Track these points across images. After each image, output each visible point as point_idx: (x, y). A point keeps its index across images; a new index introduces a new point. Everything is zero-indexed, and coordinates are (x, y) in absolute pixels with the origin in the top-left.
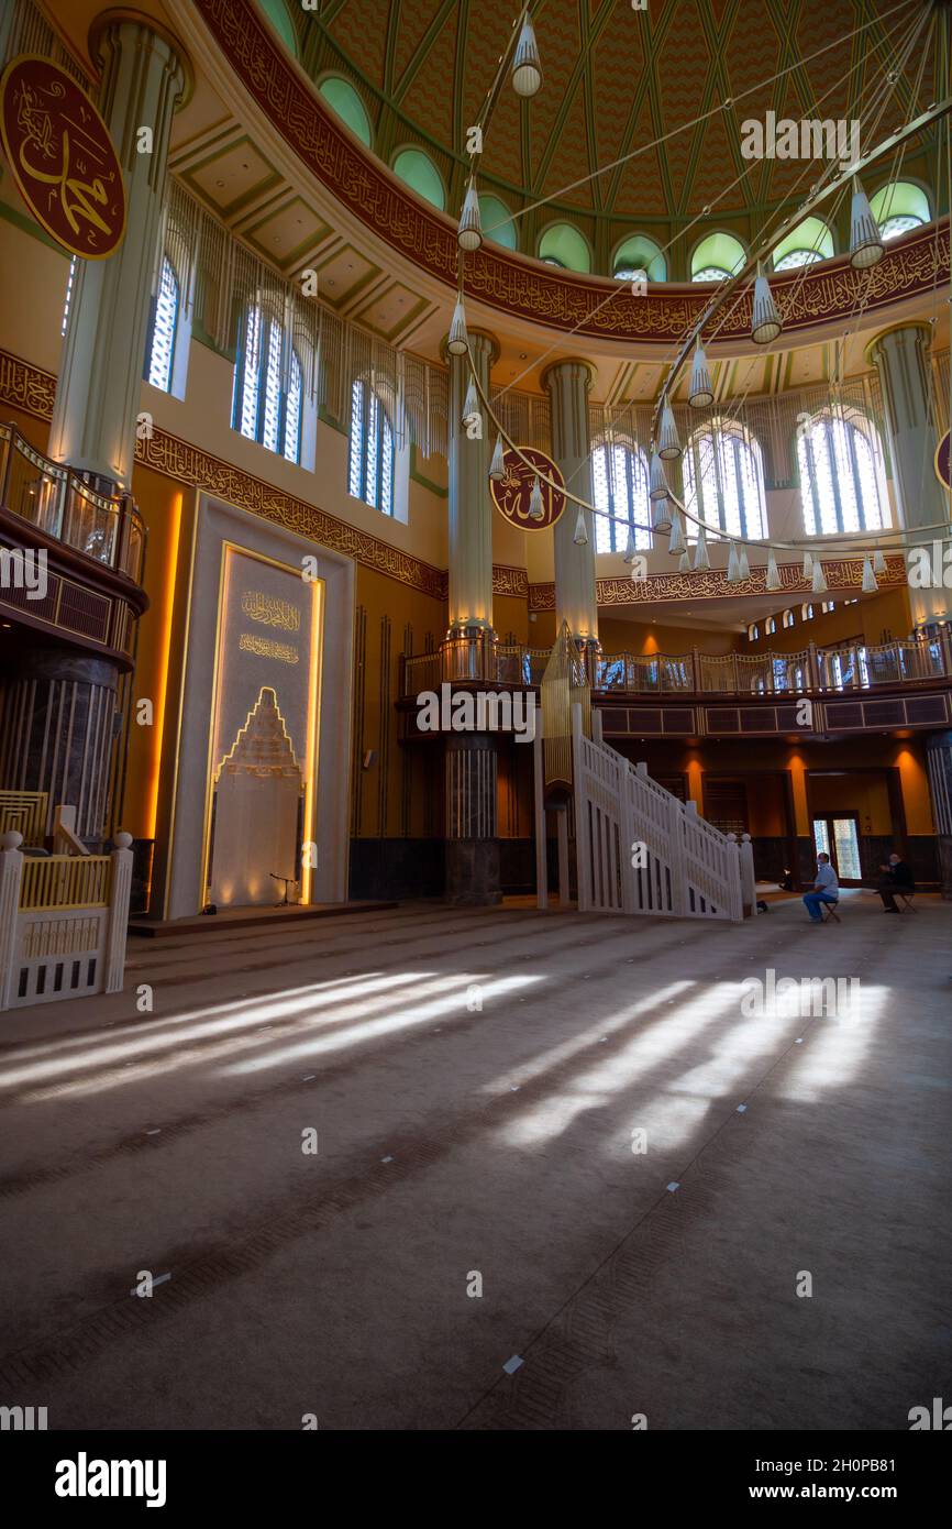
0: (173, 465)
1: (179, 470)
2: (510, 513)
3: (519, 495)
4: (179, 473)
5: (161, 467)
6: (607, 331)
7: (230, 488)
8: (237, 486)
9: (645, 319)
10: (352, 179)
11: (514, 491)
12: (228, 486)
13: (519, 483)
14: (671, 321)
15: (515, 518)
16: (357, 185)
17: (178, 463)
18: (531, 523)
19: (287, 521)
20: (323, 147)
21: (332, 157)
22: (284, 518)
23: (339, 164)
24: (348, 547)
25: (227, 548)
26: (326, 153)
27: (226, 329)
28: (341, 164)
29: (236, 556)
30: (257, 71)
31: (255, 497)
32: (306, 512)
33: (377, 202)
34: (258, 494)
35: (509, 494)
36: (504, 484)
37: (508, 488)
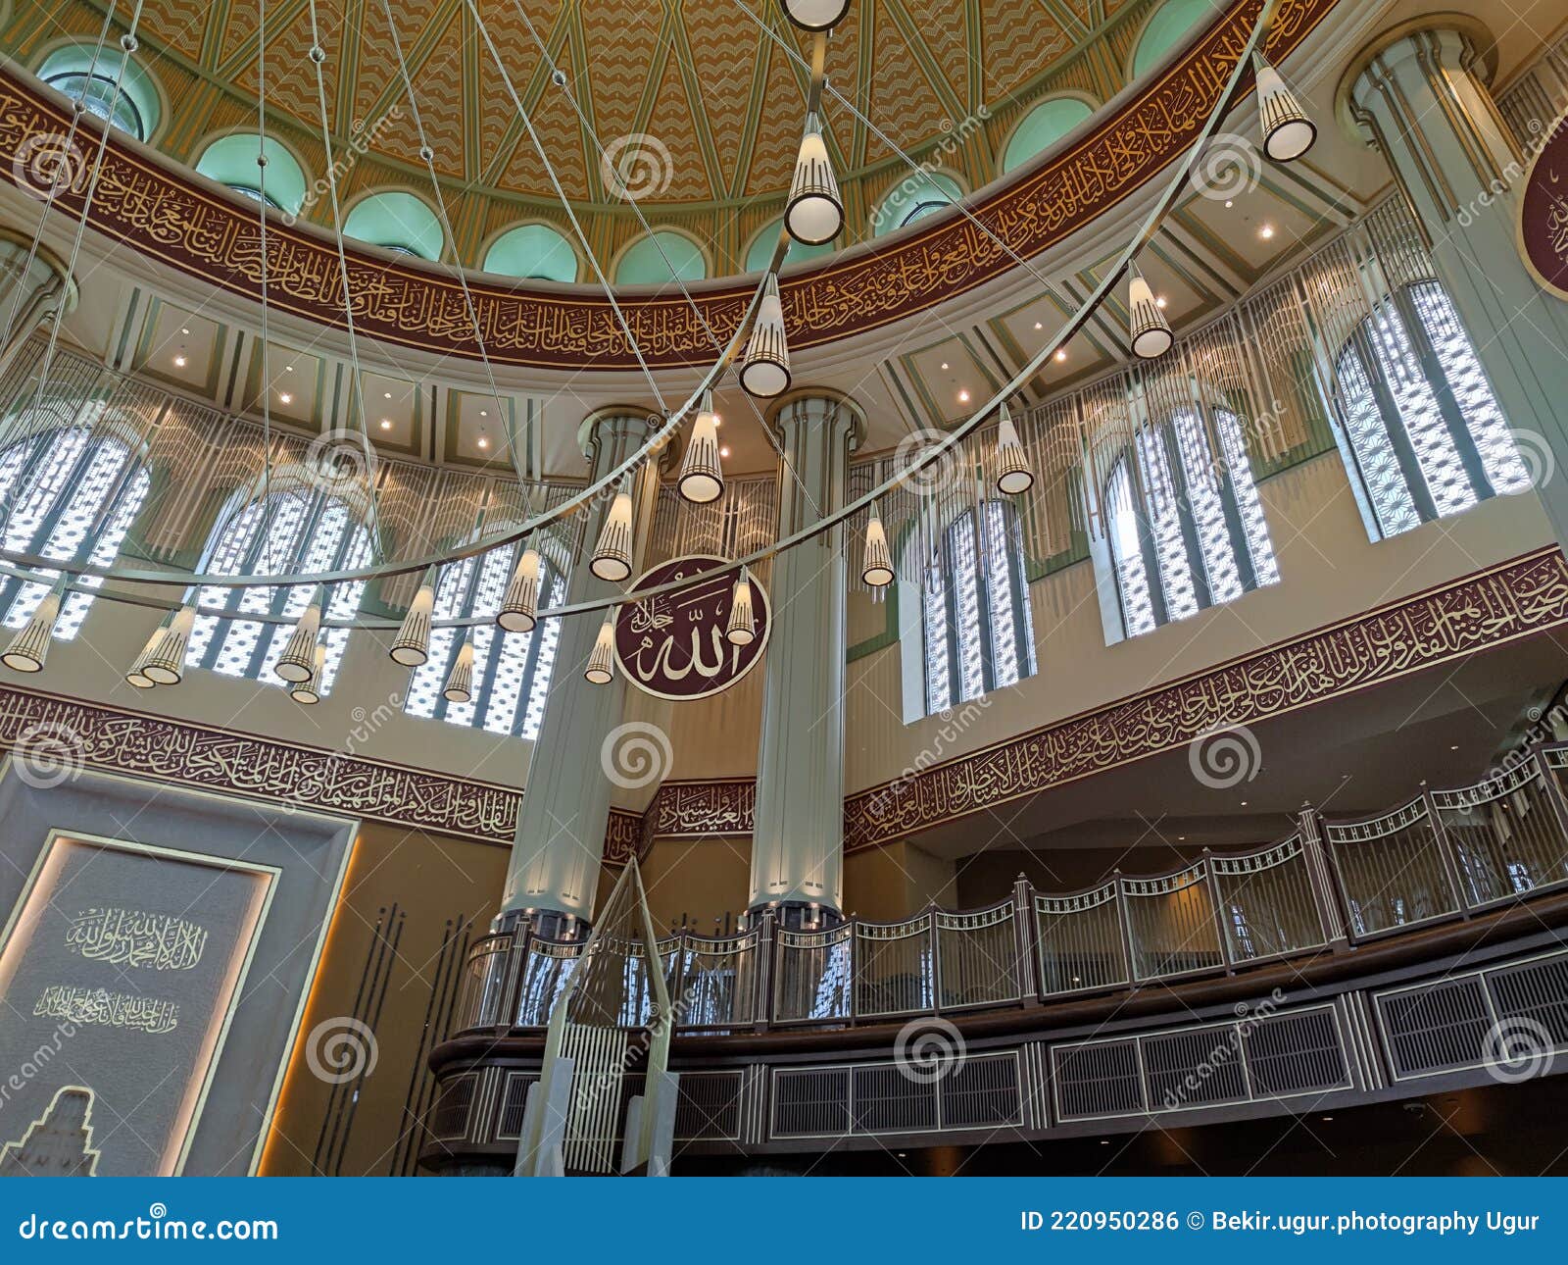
2: (647, 677)
3: (670, 640)
6: (835, 330)
7: (124, 747)
8: (141, 740)
9: (898, 286)
10: (353, 292)
11: (658, 637)
12: (120, 744)
13: (669, 620)
14: (945, 268)
15: (660, 683)
16: (365, 297)
18: (694, 683)
19: (239, 779)
20: (297, 271)
21: (316, 278)
22: (233, 776)
23: (329, 283)
24: (382, 803)
25: (58, 840)
26: (305, 275)
27: (179, 530)
28: (334, 281)
29: (83, 852)
30: (163, 226)
31: (175, 751)
32: (291, 758)
33: (403, 305)
34: (182, 747)
35: (647, 643)
36: (639, 627)
37: (646, 633)
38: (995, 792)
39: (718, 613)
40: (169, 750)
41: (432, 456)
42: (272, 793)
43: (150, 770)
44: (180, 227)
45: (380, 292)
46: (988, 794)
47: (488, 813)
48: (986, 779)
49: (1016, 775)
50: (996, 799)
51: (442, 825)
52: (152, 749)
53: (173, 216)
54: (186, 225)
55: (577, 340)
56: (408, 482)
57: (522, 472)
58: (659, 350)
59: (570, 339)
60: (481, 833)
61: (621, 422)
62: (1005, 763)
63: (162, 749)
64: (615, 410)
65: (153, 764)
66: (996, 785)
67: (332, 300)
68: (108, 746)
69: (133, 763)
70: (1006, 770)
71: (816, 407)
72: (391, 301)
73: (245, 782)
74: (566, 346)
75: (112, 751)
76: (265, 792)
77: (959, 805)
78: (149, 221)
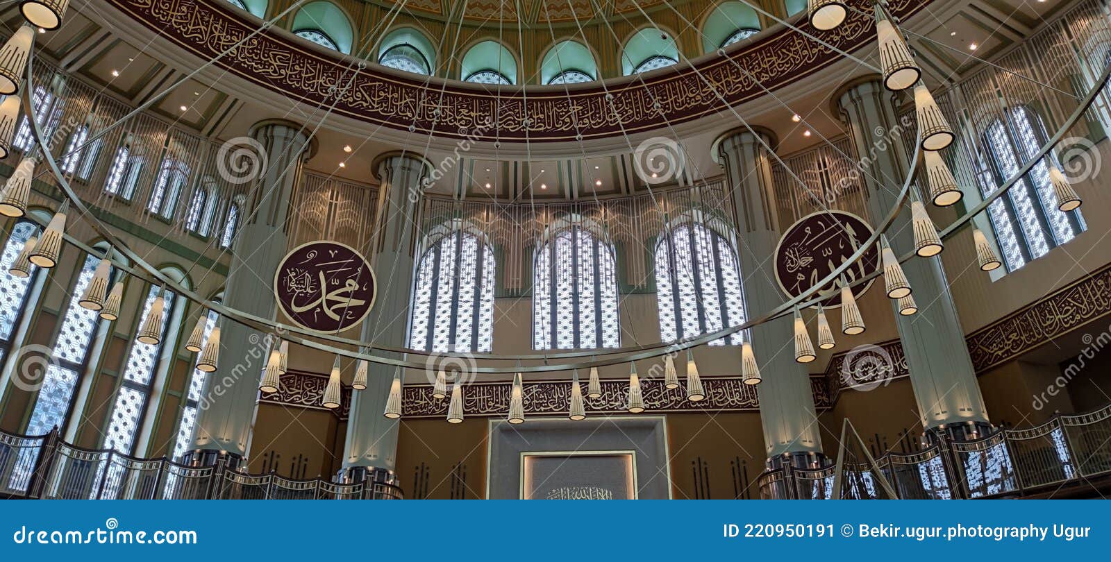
0: (484, 405)
1: (489, 407)
3: (816, 271)
4: (489, 410)
5: (474, 412)
7: (535, 401)
8: (541, 396)
10: (563, 116)
11: (807, 271)
12: (532, 400)
13: (811, 259)
16: (569, 117)
17: (488, 401)
19: (594, 405)
20: (531, 116)
21: (541, 116)
22: (591, 404)
23: (549, 116)
24: (671, 401)
25: (526, 458)
26: (536, 117)
27: (518, 276)
28: (551, 114)
29: (538, 461)
30: (462, 119)
31: (559, 397)
32: (615, 387)
33: (590, 113)
34: (562, 394)
35: (801, 277)
36: (792, 269)
37: (798, 271)
38: (1078, 317)
39: (842, 247)
40: (556, 397)
41: (628, 191)
42: (613, 409)
43: (551, 410)
44: (470, 116)
45: (576, 110)
46: (1073, 319)
47: (731, 394)
48: (1068, 310)
49: (1091, 303)
50: (1080, 322)
51: (708, 407)
52: (549, 399)
53: (464, 111)
54: (472, 114)
55: (694, 97)
56: (618, 210)
57: (682, 184)
58: (748, 86)
59: (690, 99)
60: (731, 407)
61: (736, 139)
62: (1080, 296)
63: (553, 398)
64: (731, 133)
65: (552, 407)
66: (1078, 313)
67: (554, 126)
68: (528, 403)
69: (542, 409)
70: (1083, 302)
71: (865, 89)
72: (584, 114)
73: (598, 406)
74: (689, 104)
75: (530, 404)
76: (610, 409)
77: (1052, 331)
78: (455, 119)
